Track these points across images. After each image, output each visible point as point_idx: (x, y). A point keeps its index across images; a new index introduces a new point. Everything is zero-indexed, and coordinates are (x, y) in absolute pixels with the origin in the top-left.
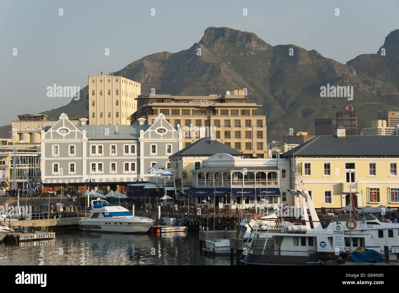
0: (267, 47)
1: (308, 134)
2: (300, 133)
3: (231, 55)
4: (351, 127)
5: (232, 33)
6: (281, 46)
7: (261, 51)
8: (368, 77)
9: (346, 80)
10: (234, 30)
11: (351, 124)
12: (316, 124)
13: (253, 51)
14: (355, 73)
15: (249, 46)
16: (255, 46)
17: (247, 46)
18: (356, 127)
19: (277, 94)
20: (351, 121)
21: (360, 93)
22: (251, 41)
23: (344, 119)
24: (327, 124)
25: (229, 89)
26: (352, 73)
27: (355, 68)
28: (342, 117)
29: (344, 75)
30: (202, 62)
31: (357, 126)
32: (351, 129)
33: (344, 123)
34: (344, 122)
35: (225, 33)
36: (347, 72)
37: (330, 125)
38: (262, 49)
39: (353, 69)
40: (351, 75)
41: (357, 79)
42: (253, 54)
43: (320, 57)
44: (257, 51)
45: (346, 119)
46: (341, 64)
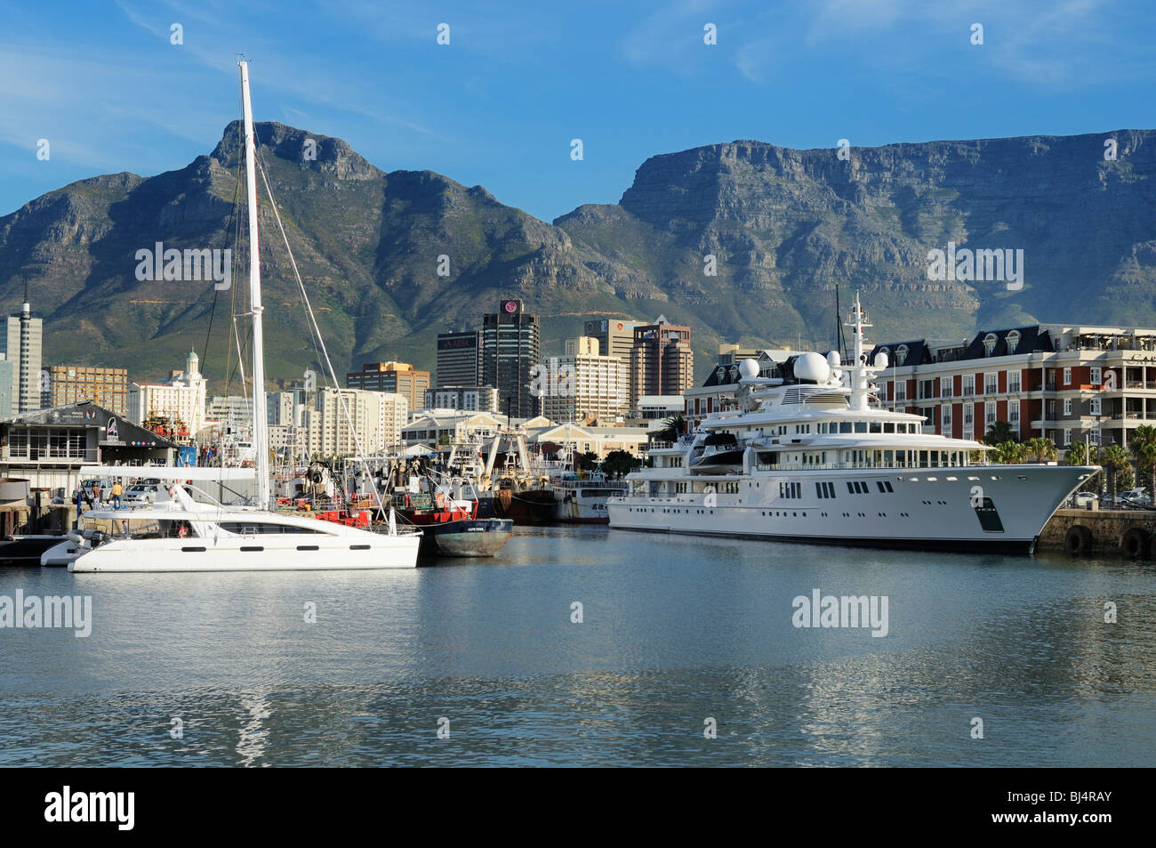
0: (372, 174)
1: (409, 369)
2: (390, 365)
3: (287, 189)
4: (517, 353)
5: (291, 137)
6: (405, 173)
7: (357, 181)
8: (598, 255)
9: (548, 257)
10: (296, 131)
11: (517, 346)
12: (441, 345)
13: (340, 182)
14: (568, 244)
15: (328, 168)
16: (343, 169)
17: (324, 168)
18: (530, 354)
19: (391, 283)
20: (518, 338)
21: (578, 289)
22: (334, 158)
23: (501, 334)
24: (466, 347)
25: (276, 266)
26: (563, 244)
27: (570, 235)
28: (496, 328)
29: (543, 246)
30: (213, 200)
31: (532, 352)
32: (518, 358)
33: (500, 343)
34: (501, 341)
35: (273, 137)
36: (550, 239)
37: (471, 349)
38: (360, 176)
39: (565, 234)
40: (560, 248)
41: (572, 258)
42: (339, 188)
43: (491, 203)
44: (348, 182)
45: (506, 333)
46: (538, 222)
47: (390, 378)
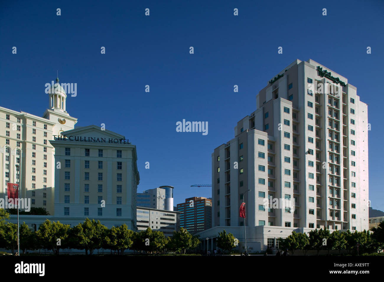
47: (201, 203)
